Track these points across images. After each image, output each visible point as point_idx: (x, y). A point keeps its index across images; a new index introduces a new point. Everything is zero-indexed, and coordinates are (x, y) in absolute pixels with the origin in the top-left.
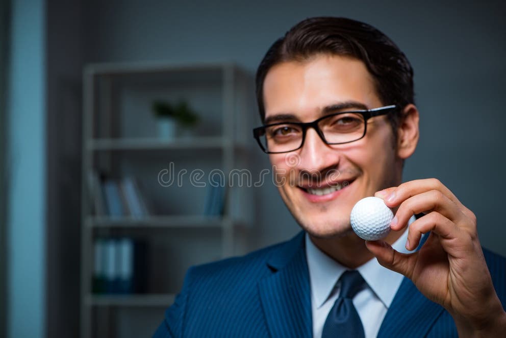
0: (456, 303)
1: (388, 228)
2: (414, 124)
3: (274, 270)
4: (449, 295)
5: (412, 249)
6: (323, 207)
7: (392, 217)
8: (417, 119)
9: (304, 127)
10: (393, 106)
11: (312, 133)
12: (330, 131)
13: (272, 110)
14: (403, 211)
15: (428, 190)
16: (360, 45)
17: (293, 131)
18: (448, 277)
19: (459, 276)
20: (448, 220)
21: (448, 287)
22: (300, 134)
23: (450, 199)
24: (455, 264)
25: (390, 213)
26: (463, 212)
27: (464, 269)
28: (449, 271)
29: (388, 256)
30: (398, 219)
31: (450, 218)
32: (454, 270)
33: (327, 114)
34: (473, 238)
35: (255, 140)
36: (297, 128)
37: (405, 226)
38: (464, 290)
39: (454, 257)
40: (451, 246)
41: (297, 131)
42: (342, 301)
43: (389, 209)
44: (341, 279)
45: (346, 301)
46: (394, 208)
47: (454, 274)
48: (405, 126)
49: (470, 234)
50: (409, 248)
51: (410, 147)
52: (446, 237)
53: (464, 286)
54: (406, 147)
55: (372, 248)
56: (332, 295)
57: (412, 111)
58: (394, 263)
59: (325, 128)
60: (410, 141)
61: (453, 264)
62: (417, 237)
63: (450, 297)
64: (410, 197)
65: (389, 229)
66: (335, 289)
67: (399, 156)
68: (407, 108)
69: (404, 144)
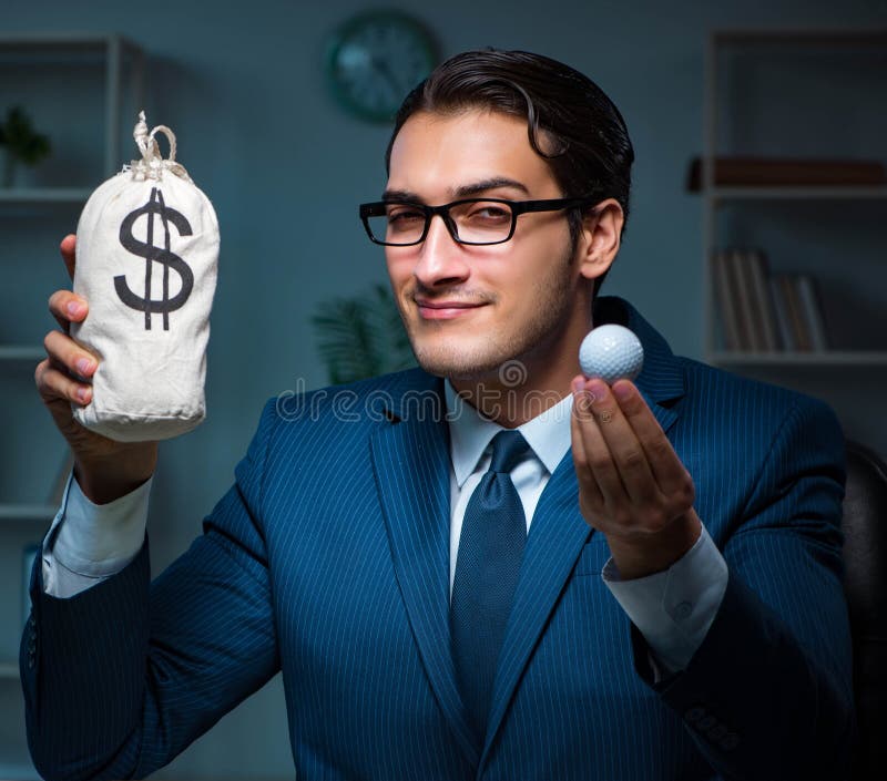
2: (612, 225)
8: (620, 221)
9: (430, 213)
11: (438, 222)
12: (465, 224)
13: (396, 184)
16: (520, 89)
33: (461, 199)
42: (494, 477)
44: (493, 443)
45: (499, 475)
48: (598, 231)
51: (602, 262)
54: (594, 261)
56: (478, 468)
57: (612, 209)
59: (459, 220)
60: (603, 254)
66: (485, 456)
67: (581, 274)
68: (603, 205)
69: (592, 257)
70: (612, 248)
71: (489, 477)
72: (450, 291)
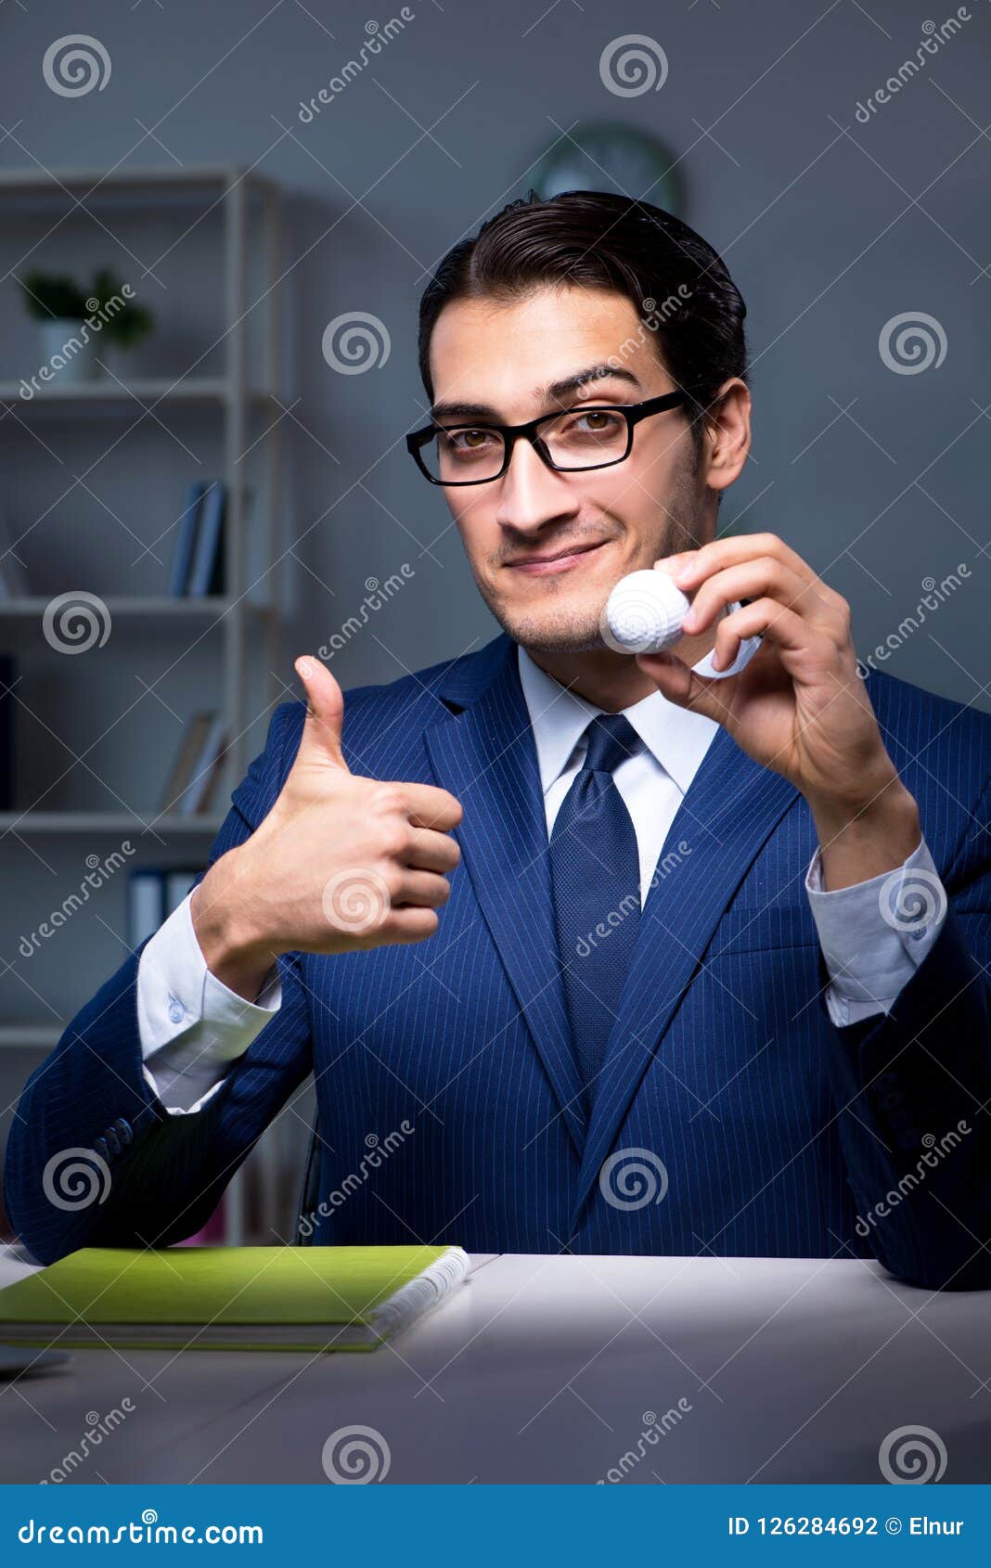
0: (809, 772)
1: (678, 631)
2: (740, 416)
3: (456, 709)
4: (795, 755)
5: (722, 670)
6: (553, 584)
7: (685, 610)
8: (747, 407)
9: (510, 435)
11: (523, 448)
12: (560, 444)
13: (448, 394)
14: (707, 598)
15: (757, 556)
17: (488, 438)
18: (794, 721)
19: (813, 720)
20: (792, 613)
21: (795, 742)
22: (501, 448)
23: (798, 574)
24: (806, 697)
25: (683, 600)
26: (822, 597)
27: (821, 705)
28: (796, 713)
29: (679, 682)
30: (697, 612)
31: (797, 611)
32: (804, 709)
34: (840, 648)
35: (411, 458)
36: (497, 433)
37: (710, 625)
38: (823, 744)
39: (804, 684)
40: (797, 663)
41: (496, 439)
42: (591, 777)
43: (680, 594)
44: (589, 733)
45: (597, 775)
46: (690, 593)
47: (805, 717)
48: (722, 423)
49: (835, 640)
50: (717, 667)
51: (732, 465)
52: (787, 646)
53: (824, 738)
54: (723, 466)
55: (650, 669)
56: (570, 765)
57: (737, 392)
58: (692, 695)
59: (551, 437)
60: (732, 454)
61: (802, 698)
62: (731, 646)
63: (798, 760)
64: (722, 569)
65: (679, 633)
66: (577, 751)
67: (708, 485)
68: (726, 388)
69: (719, 461)
70: (743, 444)
71: (584, 778)
72: (560, 534)
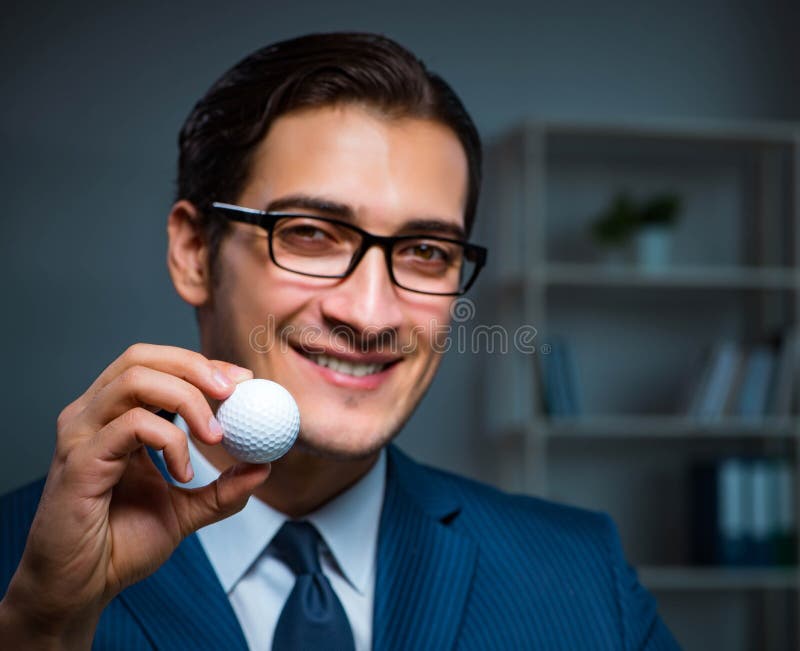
10: (217, 205)
